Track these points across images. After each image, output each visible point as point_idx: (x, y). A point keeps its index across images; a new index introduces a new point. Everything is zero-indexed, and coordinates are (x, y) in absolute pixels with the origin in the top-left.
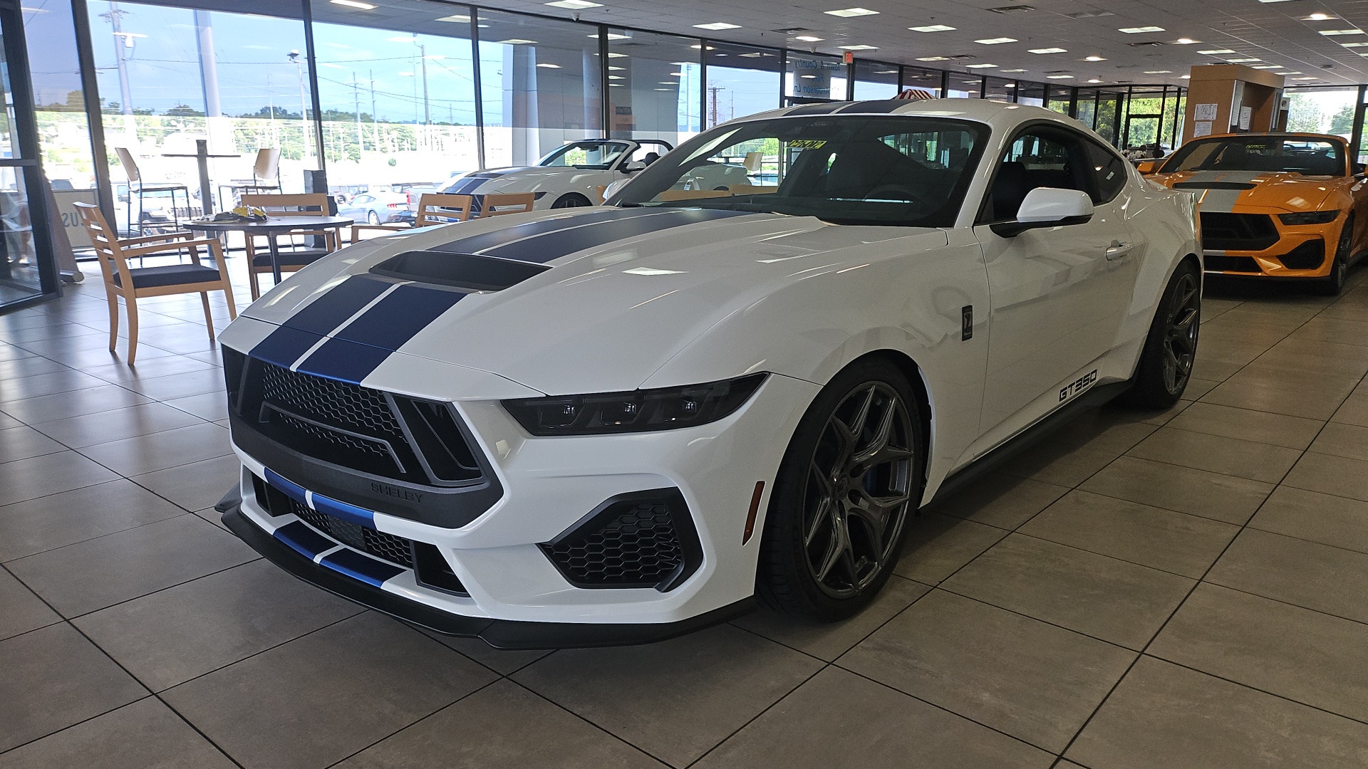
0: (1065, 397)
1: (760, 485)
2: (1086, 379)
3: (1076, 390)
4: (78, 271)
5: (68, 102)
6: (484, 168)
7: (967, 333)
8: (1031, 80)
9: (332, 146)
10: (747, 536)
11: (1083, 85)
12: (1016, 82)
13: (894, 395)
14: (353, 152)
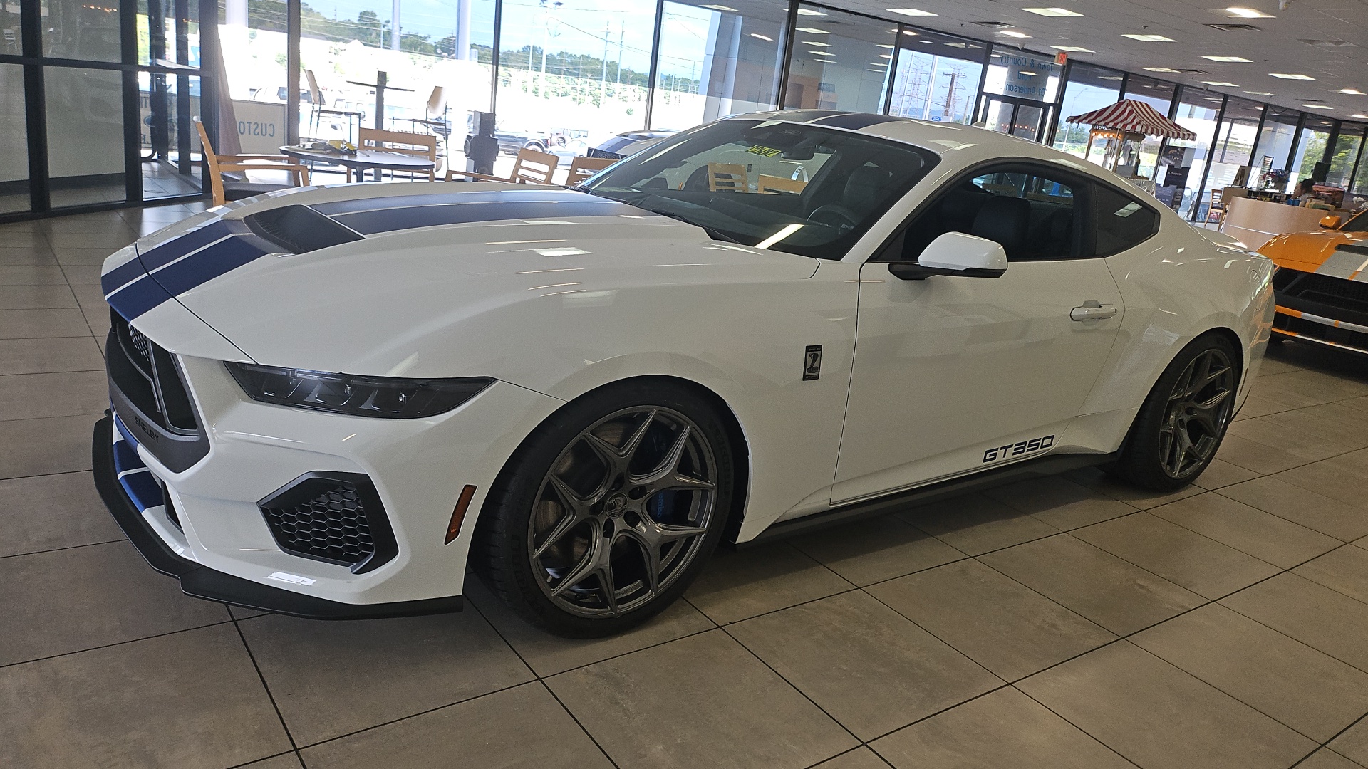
0: (994, 459)
1: (469, 491)
2: (1034, 444)
3: (1014, 454)
4: (245, 176)
5: (359, 20)
6: (649, 129)
7: (811, 373)
8: (1285, 106)
9: (579, 89)
10: (452, 535)
11: (1347, 119)
12: (1266, 106)
13: (689, 424)
14: (596, 98)
